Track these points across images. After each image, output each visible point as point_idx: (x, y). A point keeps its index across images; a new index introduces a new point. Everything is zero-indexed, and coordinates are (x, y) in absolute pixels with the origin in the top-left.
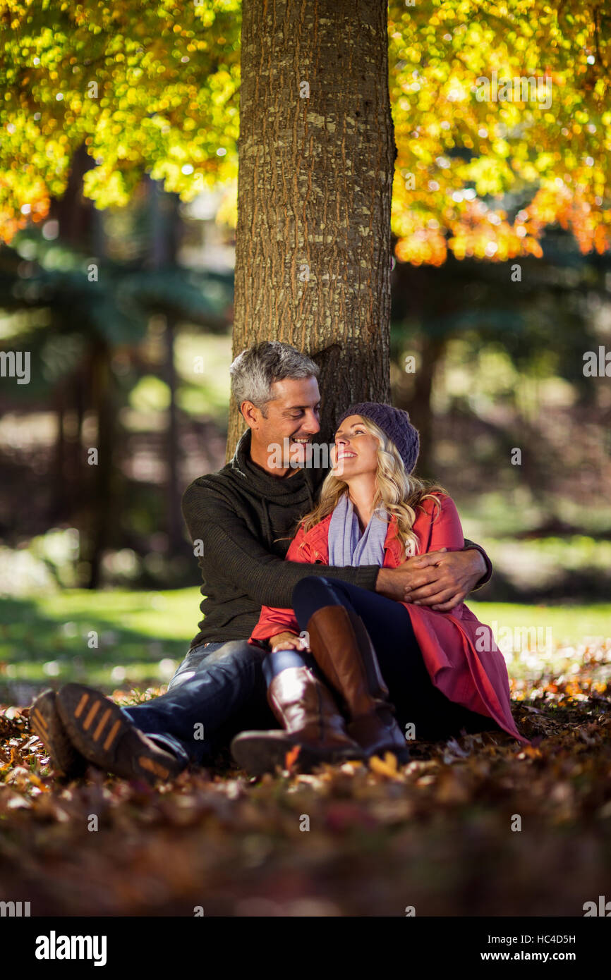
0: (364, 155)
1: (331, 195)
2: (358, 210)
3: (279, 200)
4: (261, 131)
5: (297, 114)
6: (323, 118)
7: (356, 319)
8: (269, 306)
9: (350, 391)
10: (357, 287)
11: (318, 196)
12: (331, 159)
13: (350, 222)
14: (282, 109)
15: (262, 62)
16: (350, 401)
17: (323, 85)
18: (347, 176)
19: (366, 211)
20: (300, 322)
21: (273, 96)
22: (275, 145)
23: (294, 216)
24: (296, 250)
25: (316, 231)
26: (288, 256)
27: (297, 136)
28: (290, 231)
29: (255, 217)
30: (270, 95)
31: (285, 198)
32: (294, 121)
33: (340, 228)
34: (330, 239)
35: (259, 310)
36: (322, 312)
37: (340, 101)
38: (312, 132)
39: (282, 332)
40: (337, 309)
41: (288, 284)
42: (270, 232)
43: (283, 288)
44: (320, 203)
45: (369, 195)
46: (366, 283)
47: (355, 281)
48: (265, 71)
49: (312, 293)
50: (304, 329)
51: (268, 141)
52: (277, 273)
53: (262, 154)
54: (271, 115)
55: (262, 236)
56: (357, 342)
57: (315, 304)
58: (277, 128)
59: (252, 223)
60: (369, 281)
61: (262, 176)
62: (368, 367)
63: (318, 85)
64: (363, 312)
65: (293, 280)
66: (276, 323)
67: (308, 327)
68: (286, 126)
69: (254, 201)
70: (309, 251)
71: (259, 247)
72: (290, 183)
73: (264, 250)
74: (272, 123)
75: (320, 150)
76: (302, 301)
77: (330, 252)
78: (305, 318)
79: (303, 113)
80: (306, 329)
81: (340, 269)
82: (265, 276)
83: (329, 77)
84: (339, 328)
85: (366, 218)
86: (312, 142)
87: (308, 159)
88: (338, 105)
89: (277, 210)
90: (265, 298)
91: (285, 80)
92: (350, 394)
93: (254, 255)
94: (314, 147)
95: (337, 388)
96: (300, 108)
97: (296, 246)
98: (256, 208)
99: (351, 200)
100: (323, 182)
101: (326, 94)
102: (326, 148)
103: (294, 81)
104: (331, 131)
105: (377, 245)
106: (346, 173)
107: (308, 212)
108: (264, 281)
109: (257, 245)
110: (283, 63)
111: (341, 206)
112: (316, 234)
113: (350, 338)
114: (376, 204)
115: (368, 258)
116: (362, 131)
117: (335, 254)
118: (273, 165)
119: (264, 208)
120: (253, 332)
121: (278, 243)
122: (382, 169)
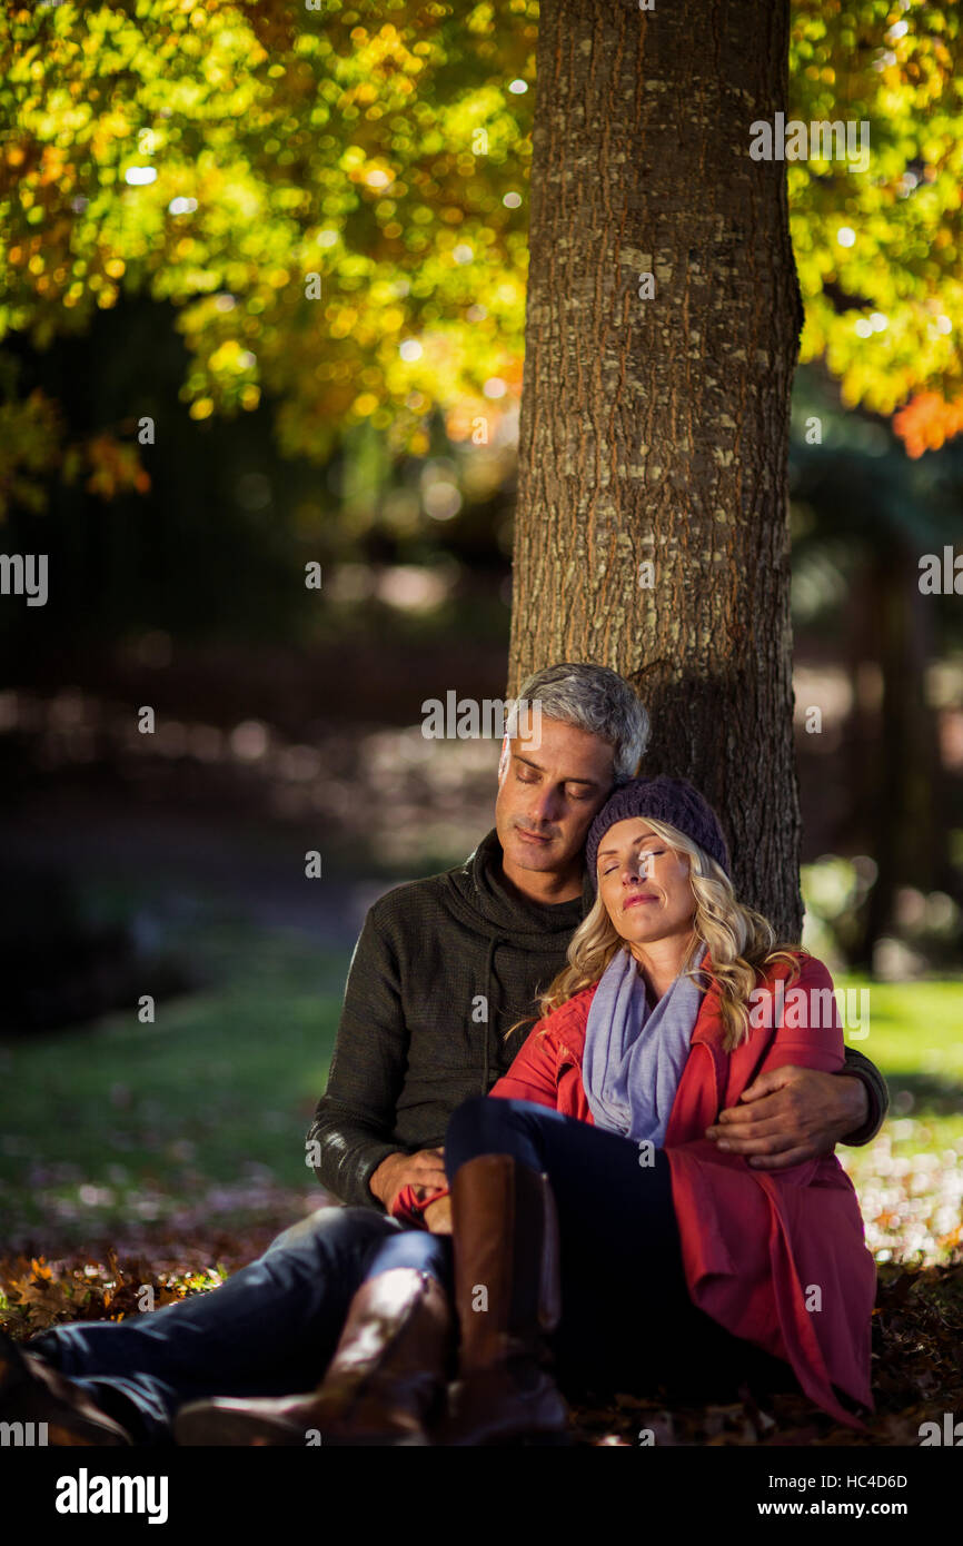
0: (725, 323)
1: (661, 393)
2: (712, 421)
3: (572, 404)
4: (546, 281)
5: (602, 250)
6: (649, 257)
7: (703, 614)
8: (551, 590)
9: (689, 743)
10: (708, 557)
11: (637, 396)
12: (661, 330)
13: (696, 442)
14: (579, 243)
15: (552, 158)
16: (690, 760)
17: (650, 199)
18: (692, 360)
19: (727, 422)
20: (601, 619)
21: (566, 220)
22: (567, 305)
23: (595, 431)
24: (597, 493)
25: (631, 459)
26: (583, 502)
27: (603, 288)
28: (586, 458)
29: (536, 432)
30: (562, 217)
31: (581, 400)
32: (598, 263)
33: (676, 451)
34: (657, 471)
35: (538, 596)
36: (641, 603)
37: (681, 228)
38: (627, 283)
39: (571, 635)
40: (668, 597)
41: (581, 553)
42: (556, 458)
43: (574, 559)
44: (641, 407)
45: (733, 393)
46: (724, 550)
47: (704, 546)
48: (554, 175)
49: (624, 567)
50: (608, 631)
51: (556, 299)
52: (565, 532)
53: (547, 321)
54: (562, 252)
55: (545, 465)
56: (705, 655)
57: (628, 588)
58: (570, 277)
59: (532, 443)
60: (731, 547)
61: (547, 359)
62: (726, 701)
63: (640, 199)
64: (719, 604)
65: (591, 546)
66: (561, 621)
67: (615, 630)
68: (584, 272)
69: (534, 405)
70: (619, 492)
71: (540, 485)
72: (588, 372)
73: (548, 491)
74: (564, 266)
75: (642, 314)
76: (605, 582)
77: (658, 495)
78: (609, 613)
79: (614, 249)
80: (612, 633)
81: (675, 525)
82: (547, 538)
83: (662, 184)
84: (670, 631)
85: (727, 434)
86: (628, 300)
87: (620, 330)
88: (677, 234)
89: (568, 420)
90: (547, 577)
91: (585, 192)
92: (690, 749)
93: (533, 500)
94: (631, 308)
95: (664, 738)
96: (609, 240)
97: (596, 485)
98: (538, 416)
99: (698, 402)
100: (648, 371)
101: (655, 214)
102: (652, 310)
103: (599, 193)
104: (663, 281)
105: (749, 481)
106: (690, 354)
107: (619, 424)
108: (546, 545)
109: (536, 482)
110: (582, 161)
111: (679, 413)
112: (631, 464)
113: (692, 649)
114: (748, 409)
115: (730, 506)
116: (722, 279)
117: (667, 498)
118: (564, 341)
119: (549, 417)
120: (528, 634)
121: (568, 478)
122: (761, 346)
